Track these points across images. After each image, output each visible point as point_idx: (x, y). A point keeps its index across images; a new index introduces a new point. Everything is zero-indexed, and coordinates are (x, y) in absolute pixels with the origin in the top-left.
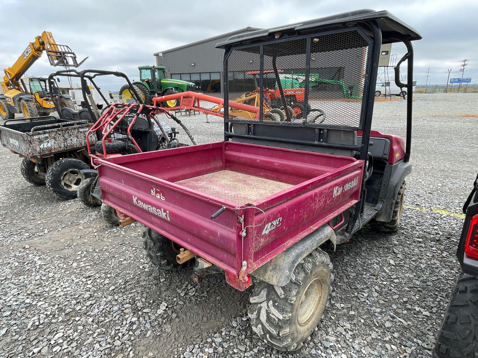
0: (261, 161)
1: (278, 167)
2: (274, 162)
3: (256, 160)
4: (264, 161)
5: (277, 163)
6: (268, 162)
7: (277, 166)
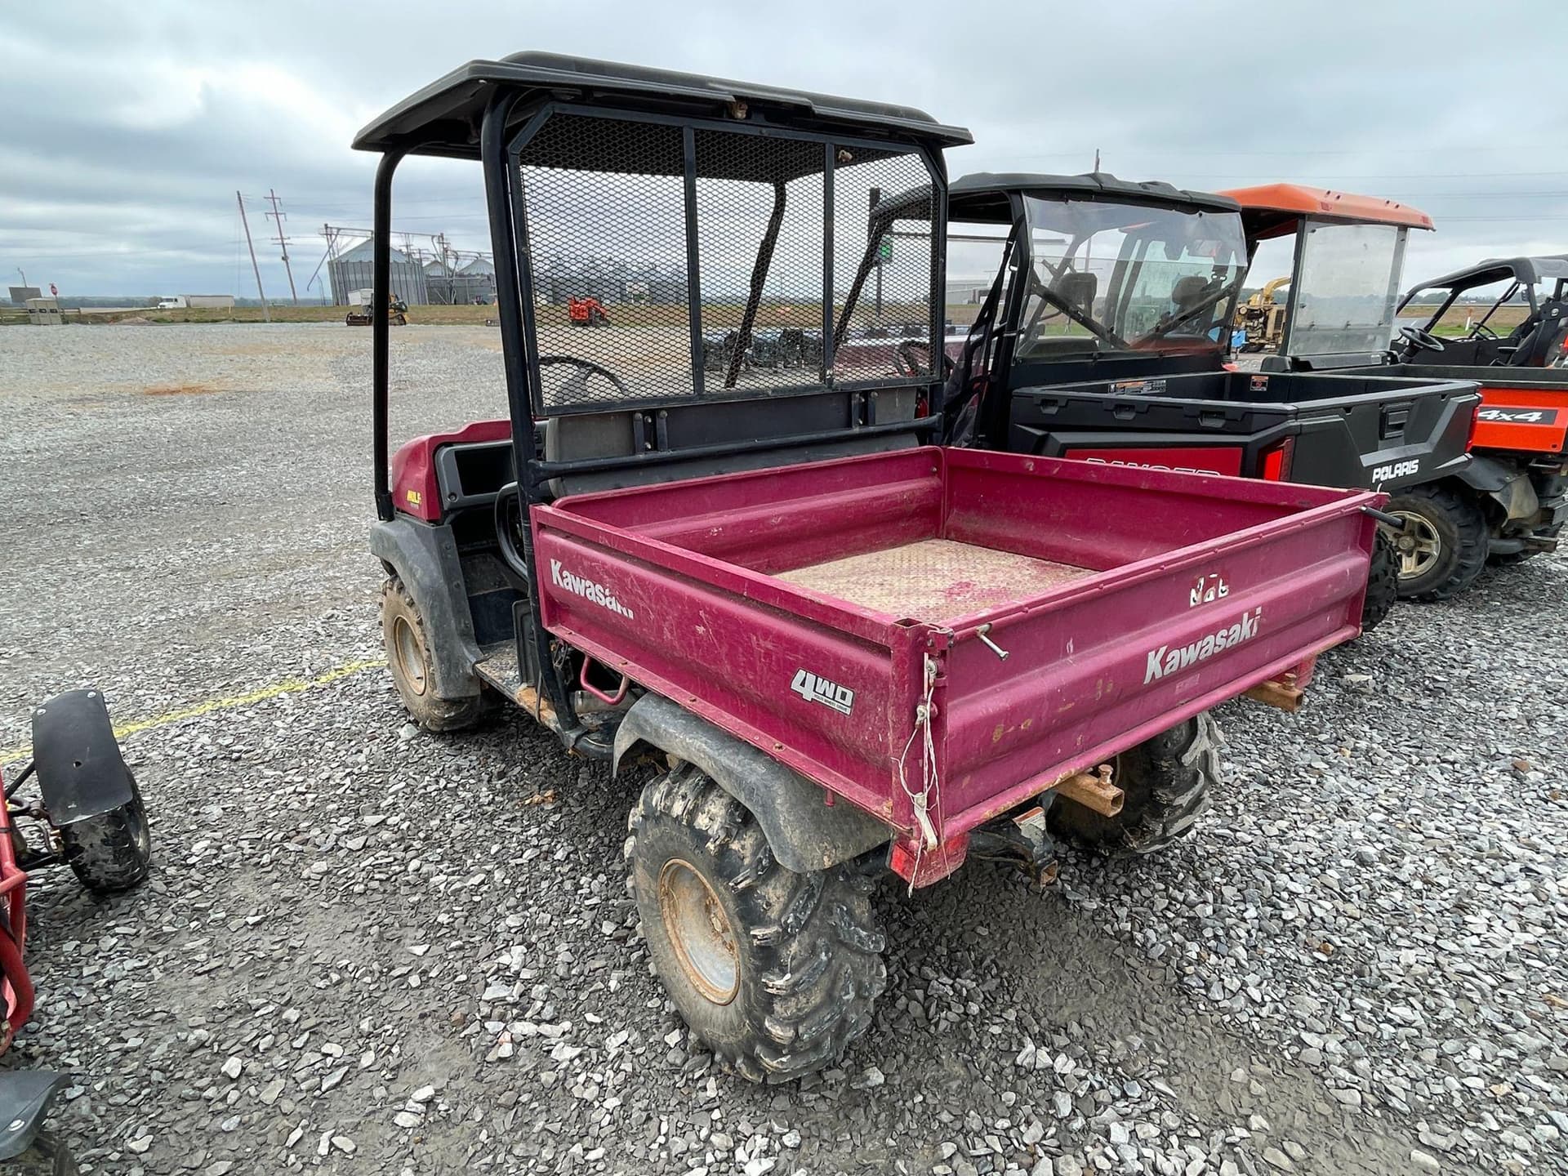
0: (724, 527)
1: (781, 528)
2: (768, 518)
3: (707, 530)
4: (736, 525)
5: (779, 516)
6: (748, 524)
7: (779, 525)
